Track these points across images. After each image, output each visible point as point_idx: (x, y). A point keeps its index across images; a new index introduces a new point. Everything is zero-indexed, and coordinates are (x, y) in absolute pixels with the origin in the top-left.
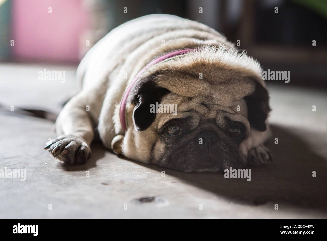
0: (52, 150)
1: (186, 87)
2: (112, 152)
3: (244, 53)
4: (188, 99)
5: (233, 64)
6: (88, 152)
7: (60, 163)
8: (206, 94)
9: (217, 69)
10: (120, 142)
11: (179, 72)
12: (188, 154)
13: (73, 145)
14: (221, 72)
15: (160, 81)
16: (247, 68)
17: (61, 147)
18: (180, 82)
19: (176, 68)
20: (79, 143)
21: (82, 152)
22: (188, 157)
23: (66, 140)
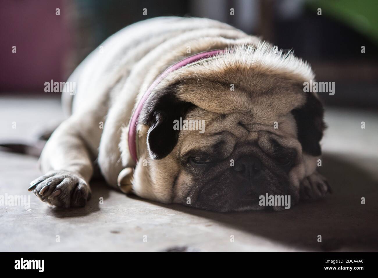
0: (39, 191)
1: (217, 100)
2: (118, 190)
3: (291, 52)
4: (220, 117)
5: (277, 67)
6: (87, 192)
7: (51, 208)
8: (244, 109)
9: (256, 76)
10: (129, 176)
11: (207, 80)
12: (223, 187)
13: (67, 182)
14: (263, 79)
15: (182, 94)
16: (295, 72)
17: (51, 187)
18: (210, 95)
19: (203, 75)
20: (74, 180)
21: (79, 191)
22: (224, 191)
23: (57, 176)
